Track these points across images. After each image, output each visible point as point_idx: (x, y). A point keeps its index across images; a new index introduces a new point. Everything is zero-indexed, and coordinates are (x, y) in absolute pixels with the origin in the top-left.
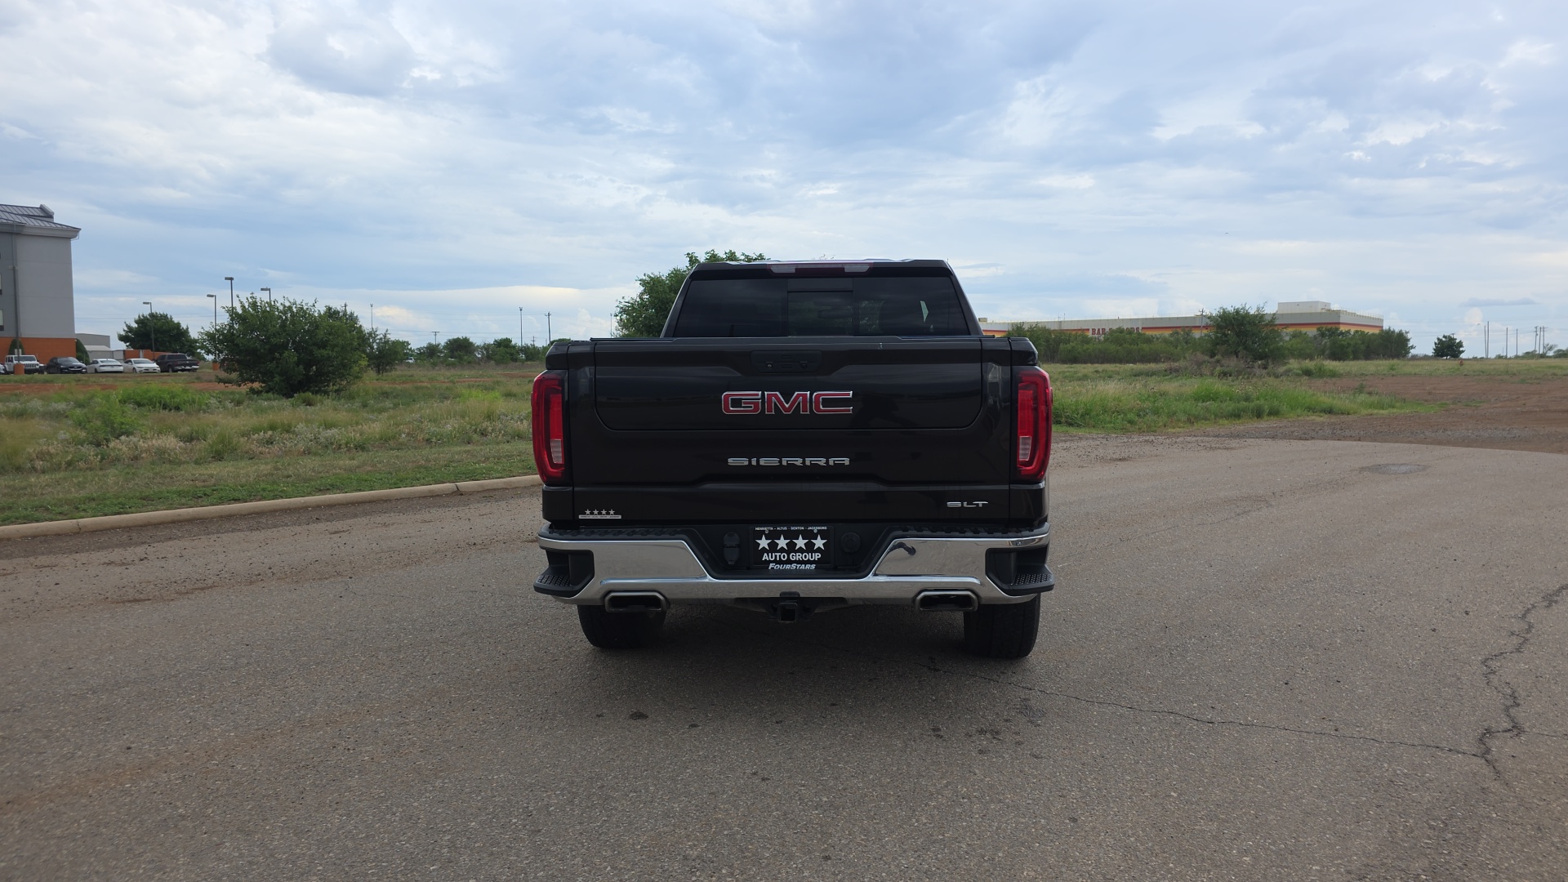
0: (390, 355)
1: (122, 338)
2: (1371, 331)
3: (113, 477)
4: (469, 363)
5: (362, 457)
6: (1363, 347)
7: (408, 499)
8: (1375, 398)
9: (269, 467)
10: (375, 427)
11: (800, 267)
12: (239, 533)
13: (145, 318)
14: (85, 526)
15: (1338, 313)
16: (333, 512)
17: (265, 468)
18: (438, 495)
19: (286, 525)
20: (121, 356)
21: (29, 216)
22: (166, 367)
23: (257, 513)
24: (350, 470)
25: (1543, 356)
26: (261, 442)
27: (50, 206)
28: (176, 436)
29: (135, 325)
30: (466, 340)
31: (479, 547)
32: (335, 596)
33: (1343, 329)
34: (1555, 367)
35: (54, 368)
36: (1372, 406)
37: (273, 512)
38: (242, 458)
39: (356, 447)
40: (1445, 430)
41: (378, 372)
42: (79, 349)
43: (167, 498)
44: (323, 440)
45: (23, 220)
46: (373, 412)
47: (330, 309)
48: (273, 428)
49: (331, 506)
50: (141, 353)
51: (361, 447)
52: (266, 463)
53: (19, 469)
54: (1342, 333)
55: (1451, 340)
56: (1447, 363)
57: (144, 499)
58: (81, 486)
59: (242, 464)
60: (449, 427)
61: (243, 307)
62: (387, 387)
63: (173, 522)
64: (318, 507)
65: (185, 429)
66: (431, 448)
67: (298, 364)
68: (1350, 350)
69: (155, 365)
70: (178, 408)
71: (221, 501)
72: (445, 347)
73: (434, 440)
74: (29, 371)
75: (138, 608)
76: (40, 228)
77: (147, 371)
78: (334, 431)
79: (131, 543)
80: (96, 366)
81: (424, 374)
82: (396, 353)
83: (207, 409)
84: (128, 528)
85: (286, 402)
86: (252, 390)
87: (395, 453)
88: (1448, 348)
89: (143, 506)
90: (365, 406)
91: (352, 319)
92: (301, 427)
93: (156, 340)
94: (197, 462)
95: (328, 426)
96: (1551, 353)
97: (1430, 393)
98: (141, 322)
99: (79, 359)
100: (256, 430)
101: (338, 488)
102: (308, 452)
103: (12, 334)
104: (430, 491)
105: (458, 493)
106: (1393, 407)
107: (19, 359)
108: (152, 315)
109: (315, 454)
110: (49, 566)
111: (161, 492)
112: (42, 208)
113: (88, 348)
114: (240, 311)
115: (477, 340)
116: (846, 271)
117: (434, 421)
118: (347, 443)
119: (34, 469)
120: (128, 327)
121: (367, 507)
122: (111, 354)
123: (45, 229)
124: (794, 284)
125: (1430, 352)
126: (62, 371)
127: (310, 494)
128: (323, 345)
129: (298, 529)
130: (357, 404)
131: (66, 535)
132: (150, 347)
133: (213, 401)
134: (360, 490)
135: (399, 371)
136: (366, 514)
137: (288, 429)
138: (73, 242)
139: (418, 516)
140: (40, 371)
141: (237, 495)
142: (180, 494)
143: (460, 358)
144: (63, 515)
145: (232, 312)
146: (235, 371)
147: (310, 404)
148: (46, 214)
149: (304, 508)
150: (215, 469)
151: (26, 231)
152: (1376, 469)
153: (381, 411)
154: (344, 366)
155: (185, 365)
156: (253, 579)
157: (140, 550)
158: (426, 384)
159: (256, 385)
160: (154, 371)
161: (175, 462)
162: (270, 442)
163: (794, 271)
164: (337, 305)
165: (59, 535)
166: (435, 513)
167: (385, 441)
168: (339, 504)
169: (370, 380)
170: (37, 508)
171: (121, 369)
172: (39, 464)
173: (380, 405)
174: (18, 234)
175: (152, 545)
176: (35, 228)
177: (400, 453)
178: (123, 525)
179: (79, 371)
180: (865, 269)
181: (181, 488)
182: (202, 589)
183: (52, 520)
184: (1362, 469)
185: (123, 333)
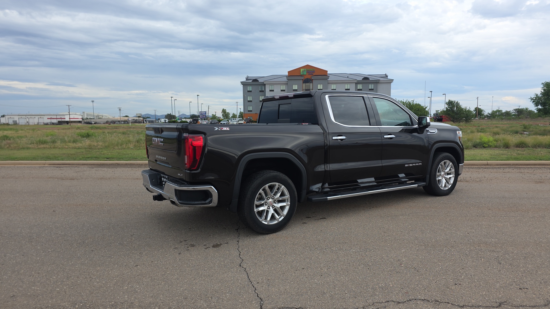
21: (381, 77)
76: (384, 80)
123: (386, 80)
138: (392, 84)
148: (386, 76)
151: (380, 82)
174: (378, 83)
176: (382, 80)
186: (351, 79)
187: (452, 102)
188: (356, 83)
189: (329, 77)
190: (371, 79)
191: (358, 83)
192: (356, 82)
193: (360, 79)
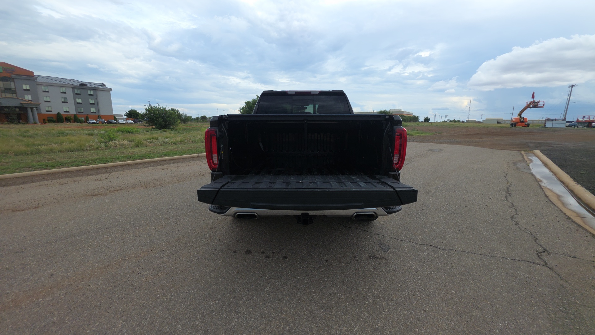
0: (186, 120)
1: (125, 115)
2: (410, 116)
3: (107, 153)
4: (206, 122)
5: (175, 146)
6: (409, 119)
7: (185, 158)
8: (418, 132)
9: (150, 149)
10: (179, 138)
11: (297, 92)
12: (137, 169)
13: (131, 111)
14: (95, 167)
15: (403, 112)
16: (165, 162)
17: (149, 149)
18: (193, 157)
19: (151, 166)
20: (125, 120)
21: (100, 86)
22: (135, 122)
23: (144, 163)
24: (171, 150)
25: (447, 122)
26: (149, 142)
27: (105, 83)
28: (128, 141)
29: (128, 112)
30: (205, 116)
31: (202, 175)
32: (156, 194)
33: (405, 115)
34: (453, 124)
35: (108, 122)
36: (418, 133)
37: (148, 162)
38: (144, 147)
39: (174, 144)
40: (439, 140)
41: (184, 124)
42: (114, 117)
43: (120, 159)
44: (165, 142)
45: (98, 87)
46: (180, 134)
47: (172, 108)
48: (153, 138)
49: (164, 161)
50: (130, 119)
51: (175, 144)
52: (150, 148)
53: (83, 150)
54: (404, 116)
55: (427, 118)
56: (426, 123)
57: (114, 159)
58: (98, 155)
59: (143, 148)
60: (198, 138)
61: (149, 108)
62: (185, 127)
63: (121, 166)
64: (161, 161)
65: (130, 139)
66: (193, 144)
67: (163, 122)
68: (406, 120)
69: (133, 122)
70: (132, 133)
71: (135, 159)
72: (200, 118)
73: (194, 142)
74: (103, 123)
75: (94, 198)
76: (103, 88)
77: (131, 123)
78: (169, 139)
79: (106, 172)
80: (119, 122)
81: (195, 124)
82: (188, 119)
83: (138, 133)
84: (107, 168)
85: (159, 131)
86: (153, 128)
87: (183, 145)
88: (427, 120)
89: (113, 161)
90: (179, 132)
91: (177, 111)
92: (160, 138)
93: (133, 116)
94: (132, 148)
95: (167, 138)
96: (448, 121)
97: (430, 130)
98: (129, 111)
99: (115, 120)
100: (148, 139)
101: (167, 155)
102: (161, 145)
103: (98, 114)
104: (191, 156)
105: (199, 156)
106: (422, 134)
107: (100, 120)
108: (132, 110)
109: (163, 145)
110: (77, 181)
111: (119, 157)
112: (103, 84)
113: (117, 117)
114: (148, 109)
115: (208, 116)
116: (312, 93)
117: (194, 137)
118: (171, 143)
119: (87, 150)
120: (127, 113)
121: (174, 161)
122: (123, 119)
123: (104, 89)
124: (295, 97)
125: (423, 120)
126: (111, 123)
127: (159, 157)
128: (168, 117)
129: (154, 168)
130: (177, 132)
131: (89, 170)
132: (132, 118)
133: (141, 131)
134: (173, 156)
135: (189, 123)
136: (173, 163)
137: (157, 139)
138: (111, 92)
139: (187, 164)
140: (105, 123)
141: (139, 158)
142: (124, 157)
143: (204, 120)
144: (89, 164)
145: (146, 109)
146: (148, 123)
147: (165, 132)
148: (104, 85)
149: (157, 161)
150: (136, 150)
151: (99, 89)
152: (431, 150)
153: (182, 134)
154: (174, 122)
155: (140, 122)
156: (134, 187)
157: (107, 175)
158: (195, 127)
159: (154, 127)
160: (132, 123)
161: (126, 148)
162: (152, 142)
163: (295, 93)
164: (174, 108)
165: (87, 170)
166: (192, 163)
167: (181, 142)
168: (167, 160)
169: (182, 126)
170: (82, 162)
171: (125, 122)
172: (88, 148)
173: (183, 132)
174: (97, 90)
175: (112, 173)
176: (101, 88)
177: (185, 145)
178: (106, 167)
179: (114, 123)
180: (318, 93)
181: (125, 156)
182: (117, 190)
183: (85, 165)
184: (428, 150)
185: (125, 114)
186: (65, 83)
187: (174, 109)
188: (72, 88)
189: (37, 78)
190: (88, 86)
191: (74, 88)
192: (72, 86)
193: (78, 84)
